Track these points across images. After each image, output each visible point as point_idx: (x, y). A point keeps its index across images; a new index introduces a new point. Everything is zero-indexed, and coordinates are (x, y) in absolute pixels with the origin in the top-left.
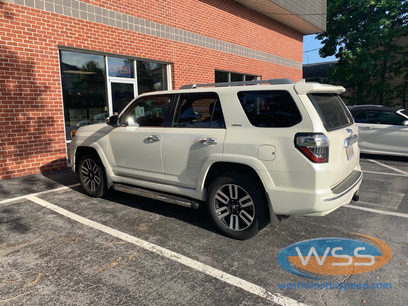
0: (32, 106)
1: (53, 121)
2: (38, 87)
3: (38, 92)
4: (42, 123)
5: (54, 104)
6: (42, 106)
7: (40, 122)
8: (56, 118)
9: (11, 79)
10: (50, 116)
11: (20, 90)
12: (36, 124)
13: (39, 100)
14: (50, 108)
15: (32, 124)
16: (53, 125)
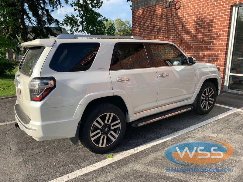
0: (207, 49)
1: (217, 59)
2: (213, 37)
3: (212, 40)
4: (210, 59)
5: (220, 47)
6: (212, 49)
7: (210, 58)
8: (220, 56)
9: (199, 34)
10: (216, 55)
11: (203, 40)
12: (207, 60)
13: (212, 45)
14: (217, 50)
15: (205, 59)
16: (217, 61)
